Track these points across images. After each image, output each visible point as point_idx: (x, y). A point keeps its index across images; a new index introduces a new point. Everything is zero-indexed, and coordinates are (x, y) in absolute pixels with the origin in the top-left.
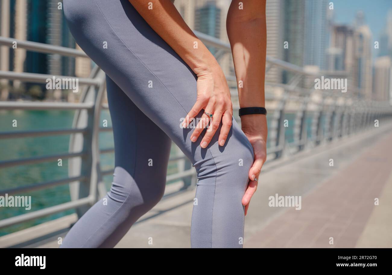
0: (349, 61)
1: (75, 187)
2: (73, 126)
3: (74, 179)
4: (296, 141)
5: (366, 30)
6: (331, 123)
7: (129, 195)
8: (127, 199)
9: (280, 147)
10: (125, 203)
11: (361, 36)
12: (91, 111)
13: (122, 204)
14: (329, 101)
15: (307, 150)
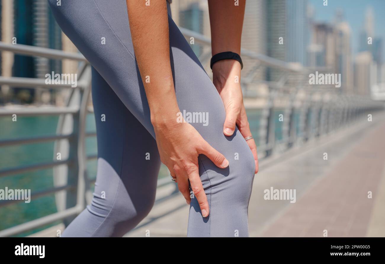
0: (330, 58)
1: (61, 197)
2: (58, 132)
3: (60, 189)
4: (286, 138)
5: (345, 27)
6: (319, 119)
7: (113, 209)
8: (110, 214)
9: (270, 145)
10: (108, 218)
11: (341, 34)
12: (76, 116)
13: (105, 219)
14: (317, 97)
15: (297, 147)
